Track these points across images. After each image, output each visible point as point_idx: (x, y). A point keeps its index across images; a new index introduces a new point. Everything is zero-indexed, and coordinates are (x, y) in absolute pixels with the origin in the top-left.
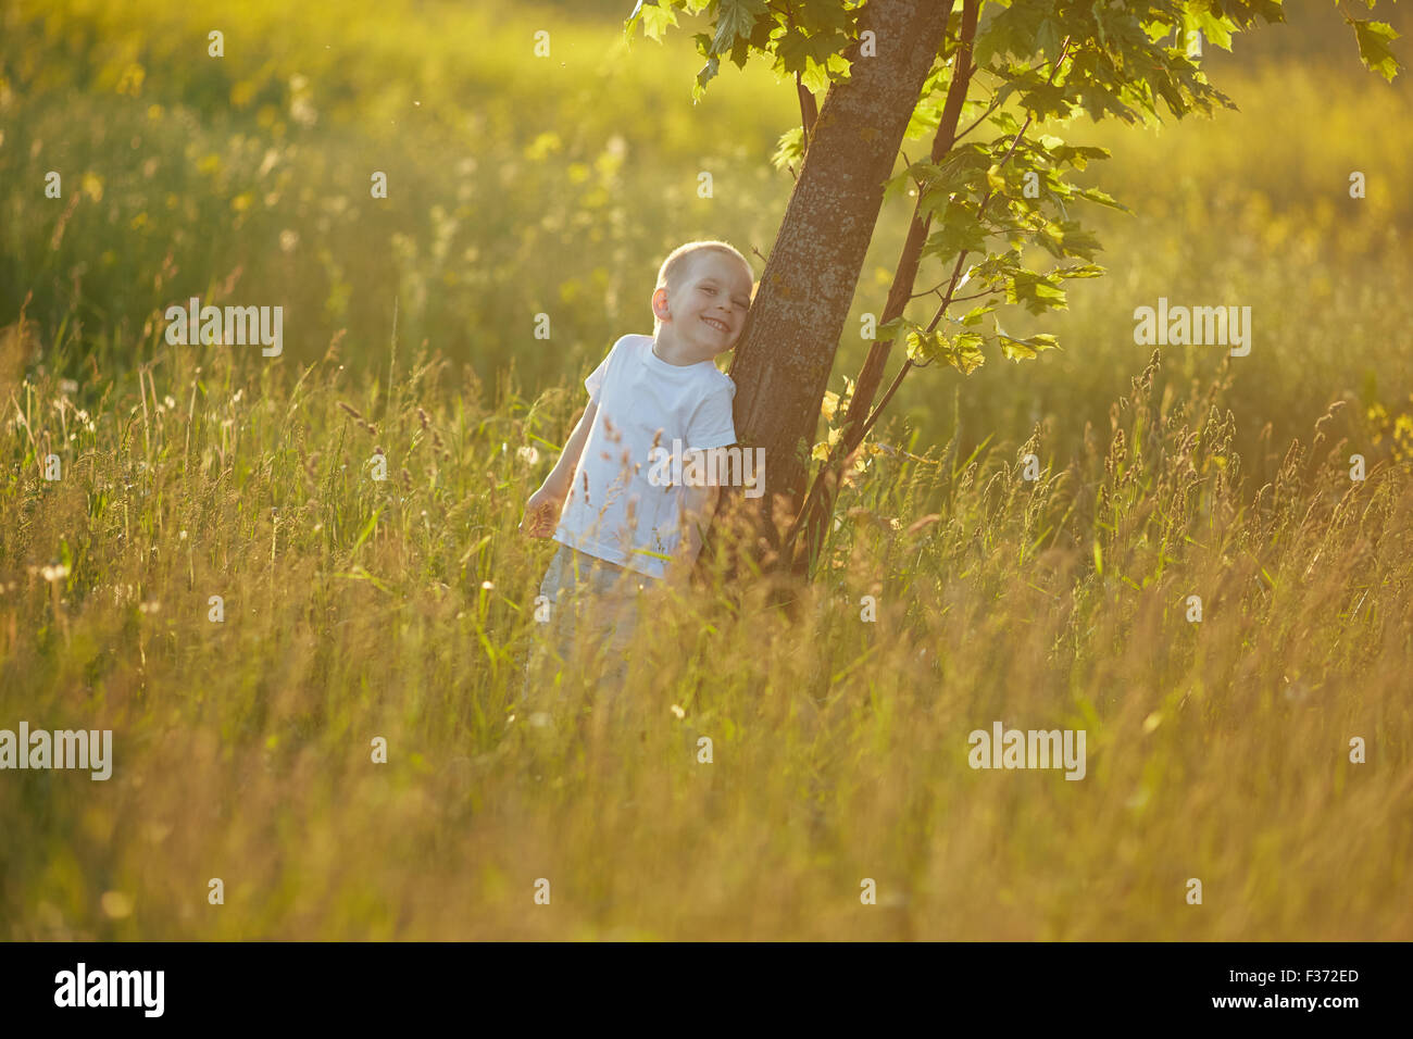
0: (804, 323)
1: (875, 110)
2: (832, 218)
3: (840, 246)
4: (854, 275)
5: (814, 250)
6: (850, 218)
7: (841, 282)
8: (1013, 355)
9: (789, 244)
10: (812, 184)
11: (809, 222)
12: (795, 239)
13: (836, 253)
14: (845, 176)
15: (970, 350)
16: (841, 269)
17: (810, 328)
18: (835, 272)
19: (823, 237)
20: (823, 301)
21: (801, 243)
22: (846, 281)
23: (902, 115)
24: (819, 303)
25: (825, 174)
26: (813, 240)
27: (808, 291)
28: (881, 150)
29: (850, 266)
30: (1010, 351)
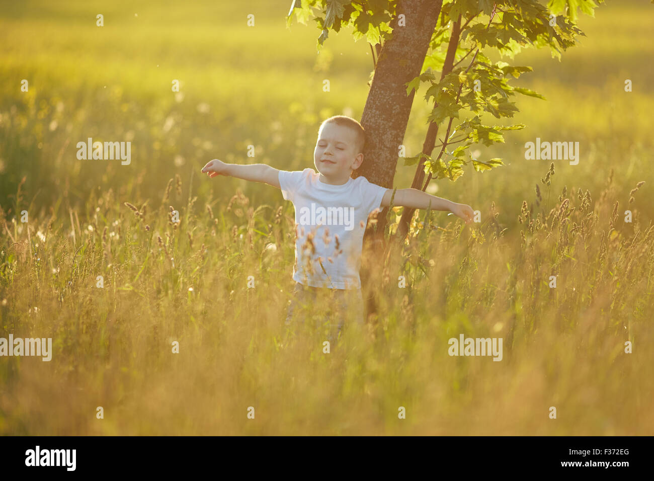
0: (377, 160)
1: (407, 50)
2: (387, 106)
3: (393, 121)
4: (401, 135)
5: (380, 123)
6: (398, 106)
7: (394, 139)
8: (480, 170)
9: (367, 121)
10: (377, 90)
11: (377, 109)
12: (369, 118)
13: (391, 124)
14: (393, 85)
15: (457, 168)
16: (394, 132)
17: (380, 163)
18: (391, 134)
19: (384, 116)
20: (385, 149)
21: (373, 120)
22: (397, 138)
23: (421, 52)
24: (383, 150)
25: (383, 84)
26: (379, 118)
27: (377, 144)
28: (411, 70)
29: (399, 131)
30: (478, 167)
